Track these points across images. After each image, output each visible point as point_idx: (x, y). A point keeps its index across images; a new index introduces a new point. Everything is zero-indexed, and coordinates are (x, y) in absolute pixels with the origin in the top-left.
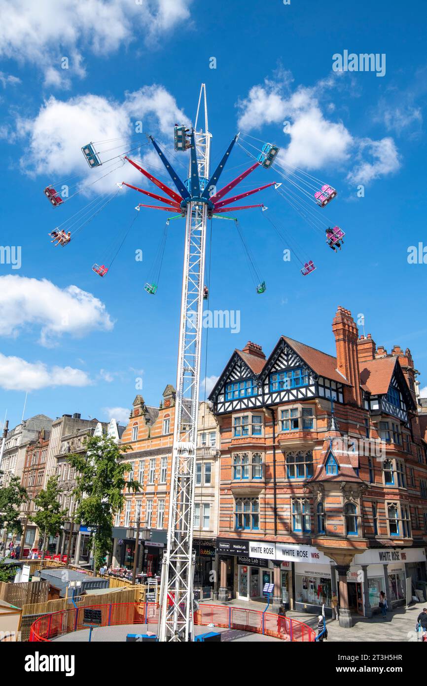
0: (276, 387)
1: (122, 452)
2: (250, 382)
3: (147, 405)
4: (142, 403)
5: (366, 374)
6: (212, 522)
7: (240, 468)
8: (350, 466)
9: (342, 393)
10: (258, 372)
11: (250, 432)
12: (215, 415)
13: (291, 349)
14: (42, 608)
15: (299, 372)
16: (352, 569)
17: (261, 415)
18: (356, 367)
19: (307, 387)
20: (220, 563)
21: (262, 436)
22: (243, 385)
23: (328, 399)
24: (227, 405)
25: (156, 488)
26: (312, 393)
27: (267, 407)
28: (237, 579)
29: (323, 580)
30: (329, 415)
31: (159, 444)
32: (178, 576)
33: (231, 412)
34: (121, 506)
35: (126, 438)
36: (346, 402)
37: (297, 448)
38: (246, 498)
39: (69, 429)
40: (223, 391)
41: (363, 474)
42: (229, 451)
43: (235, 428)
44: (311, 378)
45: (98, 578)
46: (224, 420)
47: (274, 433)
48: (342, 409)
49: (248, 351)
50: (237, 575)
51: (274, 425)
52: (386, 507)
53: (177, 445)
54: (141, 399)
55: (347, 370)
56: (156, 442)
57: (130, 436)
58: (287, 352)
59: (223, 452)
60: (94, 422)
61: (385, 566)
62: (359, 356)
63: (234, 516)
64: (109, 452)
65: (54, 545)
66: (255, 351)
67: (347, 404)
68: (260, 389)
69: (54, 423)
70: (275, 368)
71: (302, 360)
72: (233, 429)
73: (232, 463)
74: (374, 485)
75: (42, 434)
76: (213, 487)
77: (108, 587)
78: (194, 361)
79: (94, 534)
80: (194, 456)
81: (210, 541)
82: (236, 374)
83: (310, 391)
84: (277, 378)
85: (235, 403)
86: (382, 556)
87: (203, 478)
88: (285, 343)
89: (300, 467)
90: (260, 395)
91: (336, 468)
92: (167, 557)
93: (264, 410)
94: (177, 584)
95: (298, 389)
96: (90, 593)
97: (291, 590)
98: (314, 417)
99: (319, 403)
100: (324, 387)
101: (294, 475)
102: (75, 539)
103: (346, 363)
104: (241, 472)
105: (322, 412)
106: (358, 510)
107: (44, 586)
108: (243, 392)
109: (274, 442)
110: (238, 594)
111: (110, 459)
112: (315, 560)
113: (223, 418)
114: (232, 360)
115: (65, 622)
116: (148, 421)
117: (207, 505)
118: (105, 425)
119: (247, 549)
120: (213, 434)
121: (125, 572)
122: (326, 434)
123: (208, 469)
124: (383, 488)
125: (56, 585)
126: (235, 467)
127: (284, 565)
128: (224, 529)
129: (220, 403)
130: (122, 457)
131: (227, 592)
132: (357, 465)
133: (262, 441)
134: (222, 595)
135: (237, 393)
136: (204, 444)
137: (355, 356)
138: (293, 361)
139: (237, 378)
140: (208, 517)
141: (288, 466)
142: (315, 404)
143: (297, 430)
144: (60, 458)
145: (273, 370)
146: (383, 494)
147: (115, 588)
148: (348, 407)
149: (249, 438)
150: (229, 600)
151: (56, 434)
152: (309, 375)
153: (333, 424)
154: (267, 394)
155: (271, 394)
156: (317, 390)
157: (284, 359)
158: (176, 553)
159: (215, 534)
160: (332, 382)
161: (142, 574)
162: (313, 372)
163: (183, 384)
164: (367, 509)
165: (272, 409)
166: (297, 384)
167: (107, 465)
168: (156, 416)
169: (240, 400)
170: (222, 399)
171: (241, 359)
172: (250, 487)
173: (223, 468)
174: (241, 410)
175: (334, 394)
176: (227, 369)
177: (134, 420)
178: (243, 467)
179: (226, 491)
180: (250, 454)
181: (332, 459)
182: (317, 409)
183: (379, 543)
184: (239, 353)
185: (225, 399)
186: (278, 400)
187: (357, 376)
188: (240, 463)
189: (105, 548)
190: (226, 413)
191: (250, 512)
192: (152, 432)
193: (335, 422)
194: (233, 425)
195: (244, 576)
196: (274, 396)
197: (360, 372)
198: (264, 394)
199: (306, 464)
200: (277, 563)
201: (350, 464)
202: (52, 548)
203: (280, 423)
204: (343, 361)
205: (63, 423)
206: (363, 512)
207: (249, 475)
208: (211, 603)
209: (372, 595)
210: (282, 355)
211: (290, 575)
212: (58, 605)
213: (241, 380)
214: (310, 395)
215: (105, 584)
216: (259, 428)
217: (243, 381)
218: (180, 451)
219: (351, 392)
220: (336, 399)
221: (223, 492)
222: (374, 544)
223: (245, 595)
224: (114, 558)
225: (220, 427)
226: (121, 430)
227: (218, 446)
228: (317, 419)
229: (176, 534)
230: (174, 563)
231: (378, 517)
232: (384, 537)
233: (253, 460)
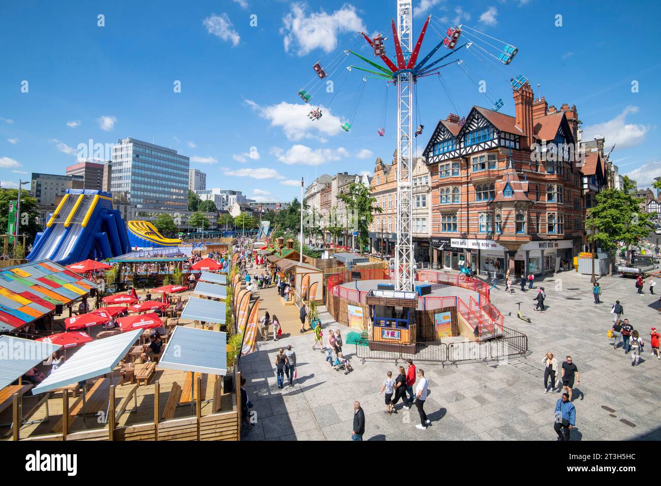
0: (469, 142)
1: (369, 191)
2: (451, 141)
3: (384, 163)
4: (381, 162)
5: (539, 126)
6: (428, 228)
7: (445, 197)
8: (522, 191)
9: (519, 142)
10: (456, 134)
11: (451, 174)
12: (427, 165)
13: (481, 114)
14: (335, 270)
15: (486, 130)
16: (519, 253)
17: (459, 162)
18: (531, 122)
19: (492, 141)
20: (433, 250)
21: (460, 176)
22: (446, 144)
23: (507, 148)
24: (435, 158)
25: (387, 212)
26: (496, 144)
27: (463, 157)
28: (444, 259)
29: (498, 259)
30: (508, 158)
31: (393, 186)
32: (404, 257)
33: (437, 163)
34: (372, 221)
35: (373, 185)
36: (521, 148)
37: (484, 182)
38: (449, 214)
39: (341, 181)
40: (432, 150)
41: (531, 195)
42: (437, 187)
43: (441, 172)
44: (495, 134)
45: (363, 257)
46: (433, 168)
47: (468, 174)
48: (519, 154)
49: (449, 121)
50: (444, 256)
51: (468, 168)
52: (547, 215)
53: (399, 184)
54: (380, 159)
55: (523, 125)
56: (391, 185)
57: (376, 182)
58: (478, 117)
59: (433, 188)
60: (355, 176)
61: (543, 251)
62: (533, 114)
63: (441, 225)
64: (362, 192)
65: (342, 242)
66: (453, 119)
67: (522, 150)
68: (458, 145)
69: (332, 178)
70: (469, 130)
71: (488, 122)
72: (439, 173)
73: (439, 194)
74: (539, 202)
75: (327, 185)
76: (427, 209)
77: (369, 262)
78: (408, 130)
79: (359, 236)
80: (411, 190)
81: (427, 238)
82: (441, 137)
83: (494, 143)
84: (470, 136)
85: (440, 156)
86: (540, 245)
87: (421, 204)
88: (476, 110)
89: (486, 194)
90: (458, 149)
91: (511, 192)
92: (397, 246)
93: (461, 159)
94: (404, 261)
95: (485, 143)
96: (358, 264)
97: (477, 264)
98: (496, 160)
99: (501, 150)
100: (505, 139)
101: (481, 199)
102: (352, 238)
103: (523, 120)
104: (445, 199)
105: (503, 156)
106: (525, 219)
107: (334, 261)
108: (446, 148)
109: (468, 179)
110: (444, 266)
111: (363, 195)
112: (494, 248)
113: (433, 167)
114: (438, 127)
115: (346, 277)
116: (385, 172)
117: (424, 219)
118: (361, 177)
119: (450, 242)
120: (426, 177)
121: (379, 255)
122: (505, 171)
123: (424, 198)
124: (546, 204)
125: (341, 260)
126: (441, 196)
127: (473, 251)
128: (435, 232)
129: (431, 157)
130: (370, 194)
131: (437, 265)
132: (527, 191)
133: (459, 179)
134: (435, 266)
135: (442, 150)
136: (421, 183)
137: (531, 115)
138: (482, 123)
139: (441, 139)
140: (425, 226)
141: (477, 193)
142: (498, 151)
143: (484, 170)
144: (338, 197)
145: (467, 131)
146: (545, 208)
147: (372, 262)
148: (523, 151)
149: (451, 177)
150: (439, 269)
151: (334, 184)
152: (494, 132)
153: (510, 164)
154: (463, 148)
155: (465, 148)
156: (499, 142)
157: (475, 122)
158: (403, 245)
159: (429, 235)
160: (511, 135)
161: (388, 256)
162: (497, 129)
163: (402, 146)
164: (532, 218)
165: (466, 158)
166: (485, 139)
167: (362, 199)
168: (390, 169)
169: (444, 154)
170: (431, 154)
171: (444, 126)
172: (451, 207)
173: (433, 197)
174: (445, 161)
175: (512, 144)
176: (434, 134)
177: (377, 173)
178: (446, 196)
179: (436, 211)
180: (451, 188)
181: (508, 187)
182: (499, 155)
183: (539, 237)
184: (443, 123)
185: (433, 154)
186: (470, 152)
187: (531, 129)
188: (445, 194)
189: (366, 243)
190: (434, 163)
191: (451, 222)
192: (388, 179)
193: (512, 163)
194: (439, 171)
195: (448, 257)
196: (468, 149)
197: (534, 126)
198: (460, 148)
199: (490, 192)
200: (469, 250)
201: (522, 189)
202: (340, 243)
203: (472, 166)
204: (521, 119)
205: (337, 178)
206: (529, 220)
207: (450, 201)
208: (428, 270)
209: (532, 267)
210: (474, 119)
211: (477, 256)
212: (342, 270)
213: (445, 141)
214: (494, 145)
215: (367, 260)
216: (457, 171)
217: (445, 142)
218: (402, 188)
219: (526, 141)
220: (514, 147)
221: (434, 211)
222: (535, 238)
223: (449, 267)
224: (373, 248)
225: (431, 173)
226: (370, 179)
227: (430, 185)
228: (499, 162)
229: (402, 235)
230: (402, 250)
231: (540, 222)
232: (544, 234)
233: (453, 192)
